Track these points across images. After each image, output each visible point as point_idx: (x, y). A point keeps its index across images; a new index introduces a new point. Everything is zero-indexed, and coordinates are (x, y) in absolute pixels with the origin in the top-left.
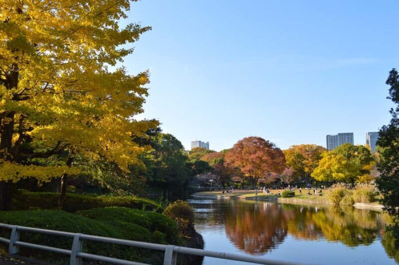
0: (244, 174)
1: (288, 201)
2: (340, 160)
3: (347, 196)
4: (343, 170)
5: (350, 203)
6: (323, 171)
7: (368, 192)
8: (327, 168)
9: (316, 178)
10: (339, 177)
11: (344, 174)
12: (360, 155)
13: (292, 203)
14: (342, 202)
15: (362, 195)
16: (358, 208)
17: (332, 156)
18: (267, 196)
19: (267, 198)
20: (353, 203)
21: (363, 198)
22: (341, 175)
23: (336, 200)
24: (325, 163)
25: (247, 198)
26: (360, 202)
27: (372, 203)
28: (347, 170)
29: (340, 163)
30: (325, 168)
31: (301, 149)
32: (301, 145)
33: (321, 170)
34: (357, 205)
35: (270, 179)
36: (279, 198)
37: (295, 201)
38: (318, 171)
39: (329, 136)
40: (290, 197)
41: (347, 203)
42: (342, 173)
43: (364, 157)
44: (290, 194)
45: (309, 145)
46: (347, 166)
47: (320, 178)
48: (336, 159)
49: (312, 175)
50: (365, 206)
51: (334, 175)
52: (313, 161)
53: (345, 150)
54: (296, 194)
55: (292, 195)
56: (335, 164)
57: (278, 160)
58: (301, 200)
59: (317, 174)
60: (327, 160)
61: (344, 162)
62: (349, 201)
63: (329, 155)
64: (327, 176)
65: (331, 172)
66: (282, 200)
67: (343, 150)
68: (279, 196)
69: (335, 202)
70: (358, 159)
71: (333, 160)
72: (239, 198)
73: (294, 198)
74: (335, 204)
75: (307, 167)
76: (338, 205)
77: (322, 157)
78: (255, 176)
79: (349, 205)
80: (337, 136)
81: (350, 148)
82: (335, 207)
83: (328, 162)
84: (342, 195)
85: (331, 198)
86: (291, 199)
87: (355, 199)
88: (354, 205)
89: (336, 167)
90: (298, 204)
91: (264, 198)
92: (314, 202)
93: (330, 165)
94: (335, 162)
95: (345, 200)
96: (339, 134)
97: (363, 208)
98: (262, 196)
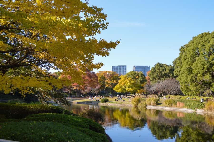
0: (72, 87)
1: (105, 104)
2: (130, 80)
3: (142, 102)
4: (132, 86)
5: (145, 106)
6: (121, 87)
7: (155, 100)
8: (123, 85)
9: (116, 90)
10: (130, 90)
11: (133, 89)
12: (140, 78)
13: (107, 106)
14: (139, 105)
15: (151, 101)
16: (149, 108)
17: (126, 78)
18: (91, 101)
19: (91, 103)
20: (146, 106)
21: (152, 103)
22: (131, 89)
23: (135, 104)
24: (122, 82)
25: (78, 103)
26: (150, 105)
27: (157, 106)
28: (134, 86)
29: (130, 82)
30: (122, 85)
31: (104, 73)
32: (104, 71)
33: (119, 86)
34: (149, 107)
35: (87, 91)
36: (99, 103)
37: (109, 104)
38: (118, 87)
39: (114, 66)
40: (106, 102)
41: (143, 106)
42: (131, 88)
43: (142, 79)
44: (105, 100)
45: (108, 71)
46: (134, 84)
47: (119, 91)
48: (128, 80)
49: (114, 89)
50: (153, 107)
51: (127, 89)
52: (111, 81)
53: (132, 75)
54: (109, 100)
55: (107, 101)
56: (128, 83)
57: (94, 79)
58: (113, 104)
59: (117, 89)
60: (123, 80)
61: (132, 82)
62: (144, 104)
63: (124, 77)
64: (123, 90)
65: (126, 87)
66: (101, 104)
67: (131, 74)
68: (98, 101)
69: (135, 105)
70: (139, 80)
71: (127, 80)
72: (72, 103)
73: (108, 102)
74: (135, 106)
75: (107, 84)
76: (137, 107)
77: (120, 79)
78: (80, 89)
79: (144, 107)
80: (118, 67)
81: (134, 74)
82: (135, 108)
83: (124, 81)
84: (139, 101)
85: (133, 103)
86: (107, 103)
87: (147, 103)
88: (147, 107)
89: (128, 84)
90: (111, 106)
91: (89, 103)
92: (122, 105)
93: (125, 83)
94: (128, 82)
95: (141, 104)
96: (119, 66)
97: (152, 109)
98: (87, 101)
